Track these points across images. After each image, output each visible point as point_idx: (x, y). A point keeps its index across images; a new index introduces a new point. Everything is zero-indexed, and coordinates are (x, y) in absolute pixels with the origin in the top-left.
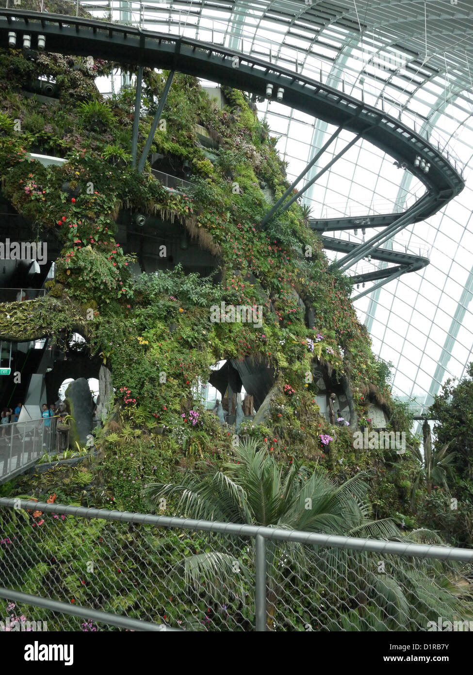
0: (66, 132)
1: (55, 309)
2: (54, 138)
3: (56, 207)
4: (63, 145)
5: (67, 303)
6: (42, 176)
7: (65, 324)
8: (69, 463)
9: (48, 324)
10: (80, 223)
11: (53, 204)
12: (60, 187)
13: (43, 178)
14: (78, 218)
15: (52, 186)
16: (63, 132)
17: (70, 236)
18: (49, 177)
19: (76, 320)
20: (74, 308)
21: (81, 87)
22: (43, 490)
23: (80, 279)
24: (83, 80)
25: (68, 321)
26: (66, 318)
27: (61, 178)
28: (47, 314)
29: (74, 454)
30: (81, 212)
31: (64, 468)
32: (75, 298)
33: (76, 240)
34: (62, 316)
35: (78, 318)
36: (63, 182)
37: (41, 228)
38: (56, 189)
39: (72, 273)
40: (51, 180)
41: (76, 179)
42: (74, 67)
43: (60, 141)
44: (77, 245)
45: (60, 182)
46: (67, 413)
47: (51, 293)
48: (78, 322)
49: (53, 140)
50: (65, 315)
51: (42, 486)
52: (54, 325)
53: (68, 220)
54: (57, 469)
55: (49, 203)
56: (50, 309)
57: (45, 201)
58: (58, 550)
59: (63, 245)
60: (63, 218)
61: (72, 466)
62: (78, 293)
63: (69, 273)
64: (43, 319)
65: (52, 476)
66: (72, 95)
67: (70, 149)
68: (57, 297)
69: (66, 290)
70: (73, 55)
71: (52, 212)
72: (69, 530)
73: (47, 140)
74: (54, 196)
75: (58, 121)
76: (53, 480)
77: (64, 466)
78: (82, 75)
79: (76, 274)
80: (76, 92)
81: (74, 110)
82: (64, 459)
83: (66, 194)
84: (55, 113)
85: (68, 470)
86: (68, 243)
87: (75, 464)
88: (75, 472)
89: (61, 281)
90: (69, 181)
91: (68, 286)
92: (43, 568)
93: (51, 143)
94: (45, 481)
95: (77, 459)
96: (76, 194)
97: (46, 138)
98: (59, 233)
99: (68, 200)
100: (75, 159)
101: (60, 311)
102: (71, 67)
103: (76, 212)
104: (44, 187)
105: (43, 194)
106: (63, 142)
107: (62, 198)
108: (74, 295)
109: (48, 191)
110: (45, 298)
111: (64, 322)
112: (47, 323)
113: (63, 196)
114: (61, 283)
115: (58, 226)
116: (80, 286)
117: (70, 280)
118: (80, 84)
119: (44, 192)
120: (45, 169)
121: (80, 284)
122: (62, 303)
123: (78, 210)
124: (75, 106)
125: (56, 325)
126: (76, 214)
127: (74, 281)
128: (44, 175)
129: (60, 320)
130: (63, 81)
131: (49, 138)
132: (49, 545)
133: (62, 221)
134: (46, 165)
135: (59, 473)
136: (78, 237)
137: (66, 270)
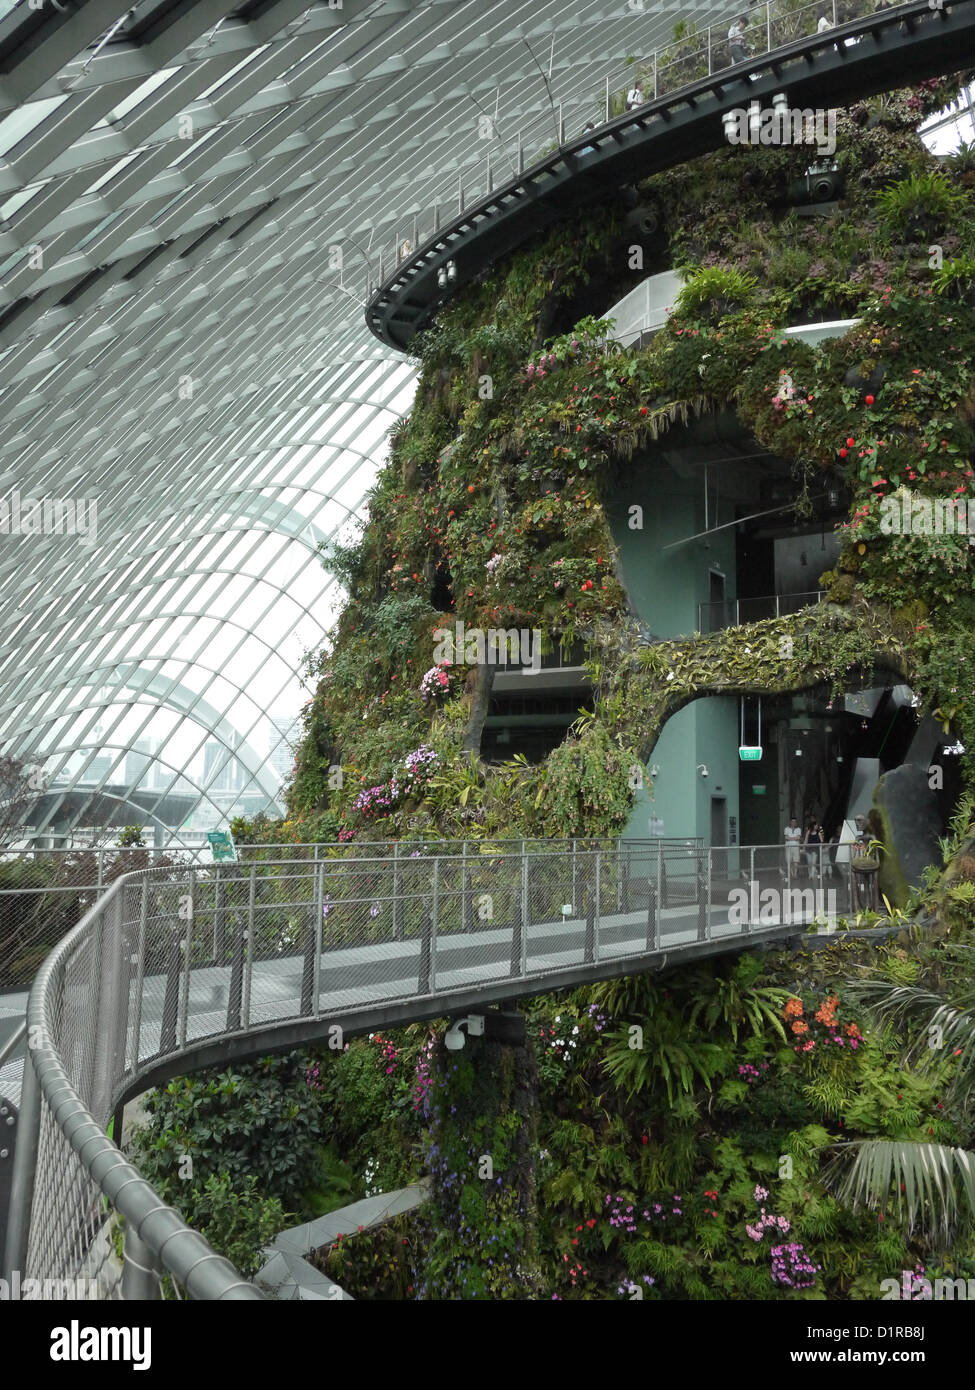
0: (855, 263)
1: (836, 626)
2: (830, 284)
3: (833, 422)
4: (849, 292)
5: (863, 611)
6: (806, 367)
7: (859, 655)
8: (868, 937)
9: (825, 659)
10: (884, 443)
11: (828, 417)
12: (842, 380)
13: (807, 371)
14: (881, 435)
15: (826, 382)
16: (848, 265)
17: (863, 474)
18: (819, 365)
19: (881, 646)
20: (878, 620)
21: (885, 157)
22: (816, 983)
23: (886, 559)
24: (890, 141)
25: (863, 649)
26: (858, 644)
27: (843, 361)
28: (821, 638)
29: (880, 920)
30: (887, 418)
31: (859, 946)
32: (877, 599)
33: (877, 481)
34: (850, 639)
35: (886, 640)
36: (847, 368)
37: (811, 470)
38: (834, 386)
39: (867, 551)
40: (822, 370)
41: (875, 356)
42: (870, 122)
43: (843, 286)
44: (877, 490)
45: (840, 370)
46: (873, 837)
47: (829, 596)
48: (885, 649)
49: (829, 288)
50: (856, 638)
51: (816, 975)
52: (836, 660)
53: (858, 444)
54: (844, 946)
55: (819, 418)
56: (828, 627)
57: (814, 415)
58: (847, 1106)
59: (851, 495)
60: (848, 441)
61: (877, 943)
62: (883, 588)
63: (862, 550)
64: (814, 649)
65: (834, 958)
66: (866, 183)
67: (863, 296)
68: (843, 602)
69: (859, 586)
70: (866, 98)
71: (825, 434)
72: (869, 1072)
73: (816, 292)
74: (829, 400)
75: (838, 247)
76: (836, 968)
77: (858, 942)
78: (885, 133)
79: (877, 550)
80: (873, 173)
81: (871, 210)
82: (856, 928)
83: (853, 392)
84: (830, 232)
85: (866, 951)
86: (862, 490)
87: (880, 941)
88: (882, 957)
89: (849, 569)
90: (858, 361)
91: (862, 577)
92: (818, 1134)
93: (826, 295)
94: (820, 967)
95: (885, 931)
96: (875, 385)
97: (814, 289)
98: (846, 473)
99: (860, 403)
100: (873, 314)
101: (848, 630)
102: (862, 125)
103: (876, 423)
104: (809, 389)
105: (808, 402)
106: (848, 288)
107: (846, 400)
108: (876, 595)
109: (817, 395)
110: (819, 607)
111: (855, 651)
112: (823, 657)
113: (848, 396)
114: (850, 573)
115: (842, 460)
116: (886, 573)
117: (865, 564)
118: (882, 153)
119: (810, 398)
120: (812, 353)
121: (886, 569)
122: (853, 613)
123: (880, 418)
124: (872, 203)
125: (840, 659)
126: (875, 429)
127: (873, 565)
128: (809, 364)
129: (848, 649)
130: (847, 161)
131: (821, 287)
132: (826, 1093)
133: (848, 448)
134: (813, 343)
135: (848, 955)
136: (881, 473)
137: (855, 547)
